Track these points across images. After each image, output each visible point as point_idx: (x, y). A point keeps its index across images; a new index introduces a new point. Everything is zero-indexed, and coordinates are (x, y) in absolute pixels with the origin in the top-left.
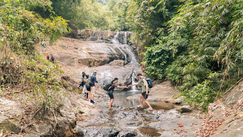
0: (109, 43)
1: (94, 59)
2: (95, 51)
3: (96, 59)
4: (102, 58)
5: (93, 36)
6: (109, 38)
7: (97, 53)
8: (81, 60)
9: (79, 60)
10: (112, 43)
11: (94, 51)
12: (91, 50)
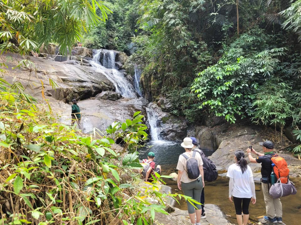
0: (87, 65)
1: (73, 89)
2: (71, 76)
3: (75, 89)
4: (84, 87)
5: (59, 54)
6: (85, 59)
7: (74, 80)
8: (52, 91)
9: (48, 91)
10: (90, 66)
11: (68, 76)
12: (65, 75)
